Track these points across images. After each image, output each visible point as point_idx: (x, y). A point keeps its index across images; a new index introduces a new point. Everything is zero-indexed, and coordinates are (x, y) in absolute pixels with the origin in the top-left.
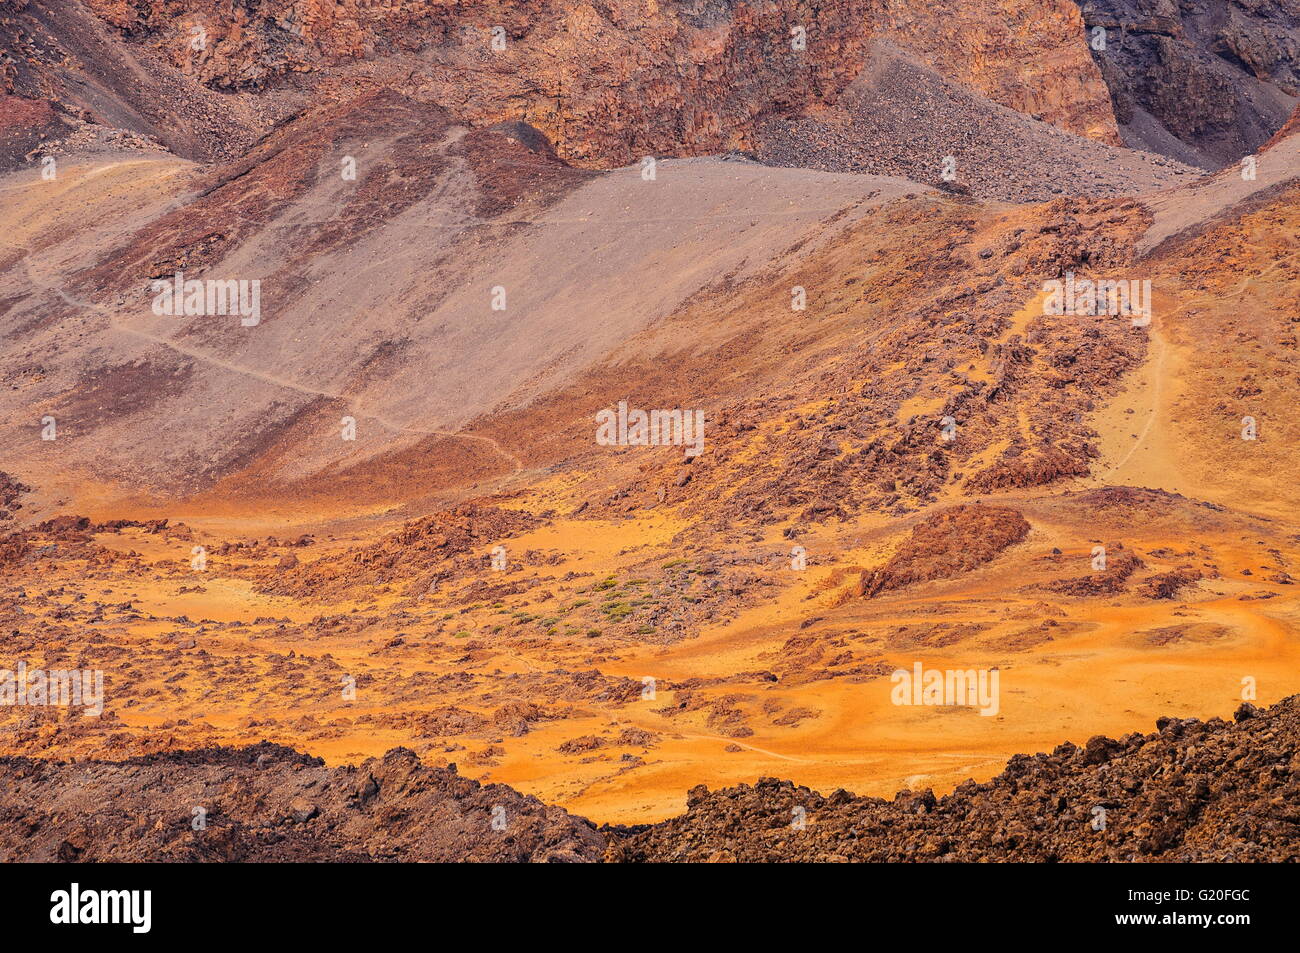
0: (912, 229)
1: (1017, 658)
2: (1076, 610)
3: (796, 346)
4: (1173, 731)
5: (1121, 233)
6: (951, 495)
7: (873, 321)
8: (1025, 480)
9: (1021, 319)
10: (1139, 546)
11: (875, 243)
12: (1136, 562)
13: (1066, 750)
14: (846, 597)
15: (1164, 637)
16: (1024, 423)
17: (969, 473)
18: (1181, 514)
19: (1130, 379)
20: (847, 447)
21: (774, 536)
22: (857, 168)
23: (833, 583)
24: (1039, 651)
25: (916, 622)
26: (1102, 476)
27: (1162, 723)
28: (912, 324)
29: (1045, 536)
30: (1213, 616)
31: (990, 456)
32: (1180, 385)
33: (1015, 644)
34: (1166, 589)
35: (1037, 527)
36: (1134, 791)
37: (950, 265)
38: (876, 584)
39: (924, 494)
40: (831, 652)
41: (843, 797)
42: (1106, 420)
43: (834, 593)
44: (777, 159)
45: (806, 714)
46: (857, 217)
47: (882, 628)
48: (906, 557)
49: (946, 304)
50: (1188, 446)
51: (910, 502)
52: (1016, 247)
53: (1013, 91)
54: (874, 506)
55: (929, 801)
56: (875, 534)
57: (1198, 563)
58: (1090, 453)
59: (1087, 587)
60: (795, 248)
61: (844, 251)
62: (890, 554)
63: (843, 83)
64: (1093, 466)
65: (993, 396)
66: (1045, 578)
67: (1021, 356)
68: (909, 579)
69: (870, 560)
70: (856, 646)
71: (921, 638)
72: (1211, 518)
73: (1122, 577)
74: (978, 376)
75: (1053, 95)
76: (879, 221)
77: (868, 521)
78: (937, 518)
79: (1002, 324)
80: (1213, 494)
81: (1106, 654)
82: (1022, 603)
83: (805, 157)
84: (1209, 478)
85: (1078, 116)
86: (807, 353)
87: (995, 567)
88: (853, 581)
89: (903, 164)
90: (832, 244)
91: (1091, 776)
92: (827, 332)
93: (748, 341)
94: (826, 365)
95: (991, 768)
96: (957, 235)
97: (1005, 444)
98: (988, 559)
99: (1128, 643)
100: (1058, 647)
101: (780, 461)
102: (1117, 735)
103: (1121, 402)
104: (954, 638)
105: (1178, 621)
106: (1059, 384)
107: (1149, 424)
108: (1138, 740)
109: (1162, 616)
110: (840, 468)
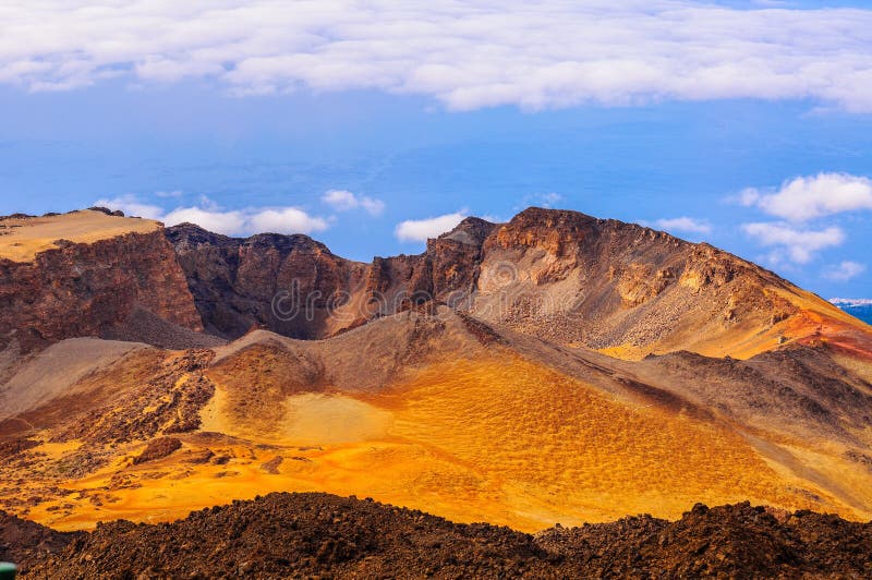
0: (147, 358)
1: (179, 481)
2: (195, 468)
3: (112, 392)
4: (237, 503)
5: (206, 358)
6: (159, 435)
7: (136, 384)
8: (179, 430)
9: (178, 384)
10: (213, 449)
11: (135, 362)
12: (212, 454)
13: (207, 509)
14: (129, 465)
15: (221, 475)
16: (179, 413)
17: (164, 428)
18: (225, 440)
19: (211, 400)
20: (129, 422)
21: (108, 447)
22: (129, 340)
23: (126, 460)
24: (186, 479)
25: (149, 472)
26: (203, 429)
27: (234, 501)
28: (146, 386)
29: (186, 446)
30: (235, 469)
31: (170, 423)
32: (224, 402)
33: (178, 478)
34: (222, 461)
35: (184, 444)
36: (227, 521)
37: (158, 368)
38: (137, 461)
39: (152, 435)
40: (125, 481)
41: (142, 524)
42: (203, 413)
43: (126, 464)
44: (106, 337)
45: (118, 499)
46: (130, 354)
47: (139, 474)
48: (146, 453)
49: (157, 379)
50: (226, 420)
51: (147, 437)
52: (176, 363)
53: (173, 319)
54: (137, 438)
55: (167, 525)
56: (137, 447)
57: (230, 454)
58: (199, 422)
59: (198, 461)
60: (113, 363)
61: (127, 364)
62: (142, 452)
63: (125, 316)
64: (200, 426)
65: (171, 406)
66: (186, 459)
67: (179, 395)
68: (147, 459)
69: (137, 453)
70: (132, 479)
71: (151, 476)
72: (233, 441)
73: (209, 457)
74: (166, 401)
75: (185, 319)
76: (137, 356)
77: (135, 442)
78: (155, 441)
79: (173, 385)
80: (234, 434)
81: (204, 480)
82: (180, 466)
83: (115, 337)
84: (232, 429)
85: (192, 326)
86: (115, 395)
87: (172, 455)
88: (131, 460)
89: (143, 340)
90: (123, 362)
91: (214, 517)
92: (122, 387)
93: (99, 390)
94: (123, 397)
95: (186, 515)
96: (159, 359)
97: (174, 420)
98: (170, 453)
99: (210, 477)
100: (190, 479)
101: (109, 425)
102: (221, 505)
103: (206, 408)
104: (160, 476)
105: (224, 471)
106: (190, 402)
107: (215, 414)
108: (227, 506)
109: (220, 469)
110: (126, 427)
